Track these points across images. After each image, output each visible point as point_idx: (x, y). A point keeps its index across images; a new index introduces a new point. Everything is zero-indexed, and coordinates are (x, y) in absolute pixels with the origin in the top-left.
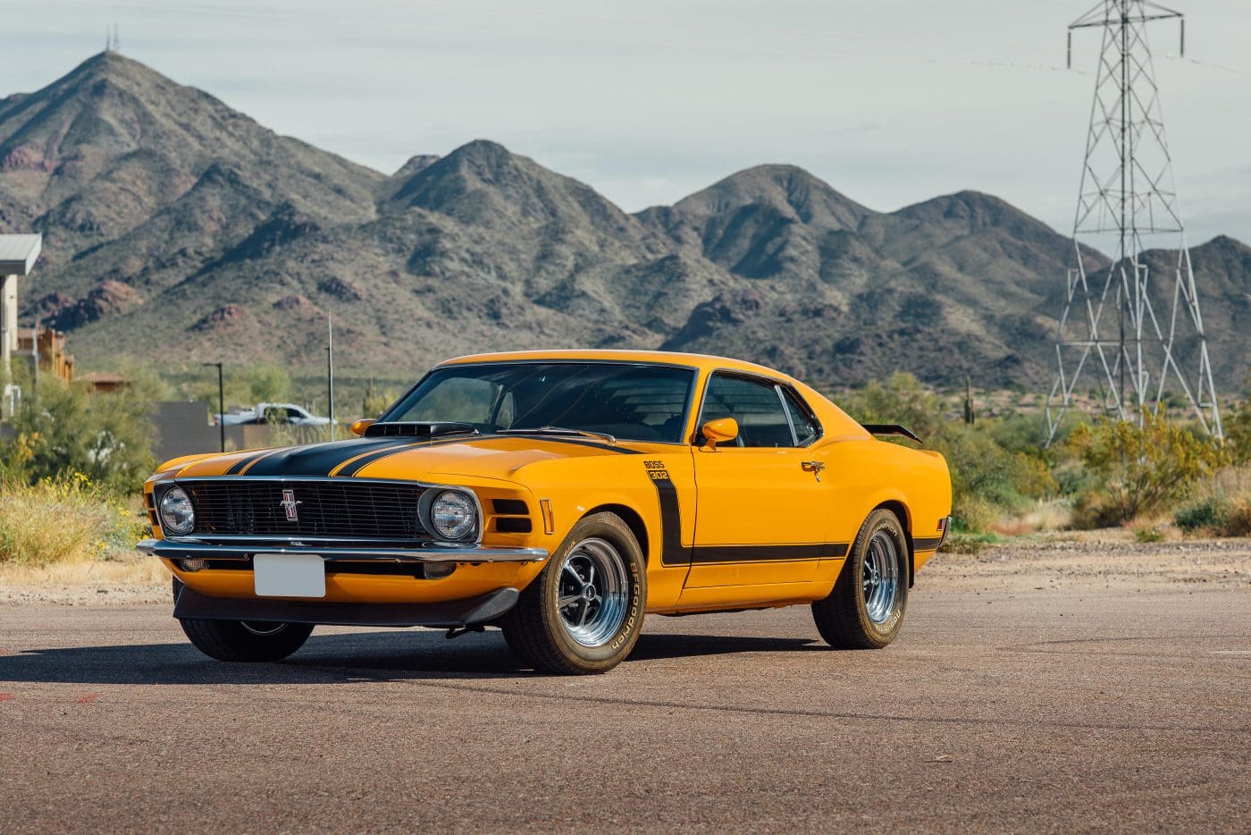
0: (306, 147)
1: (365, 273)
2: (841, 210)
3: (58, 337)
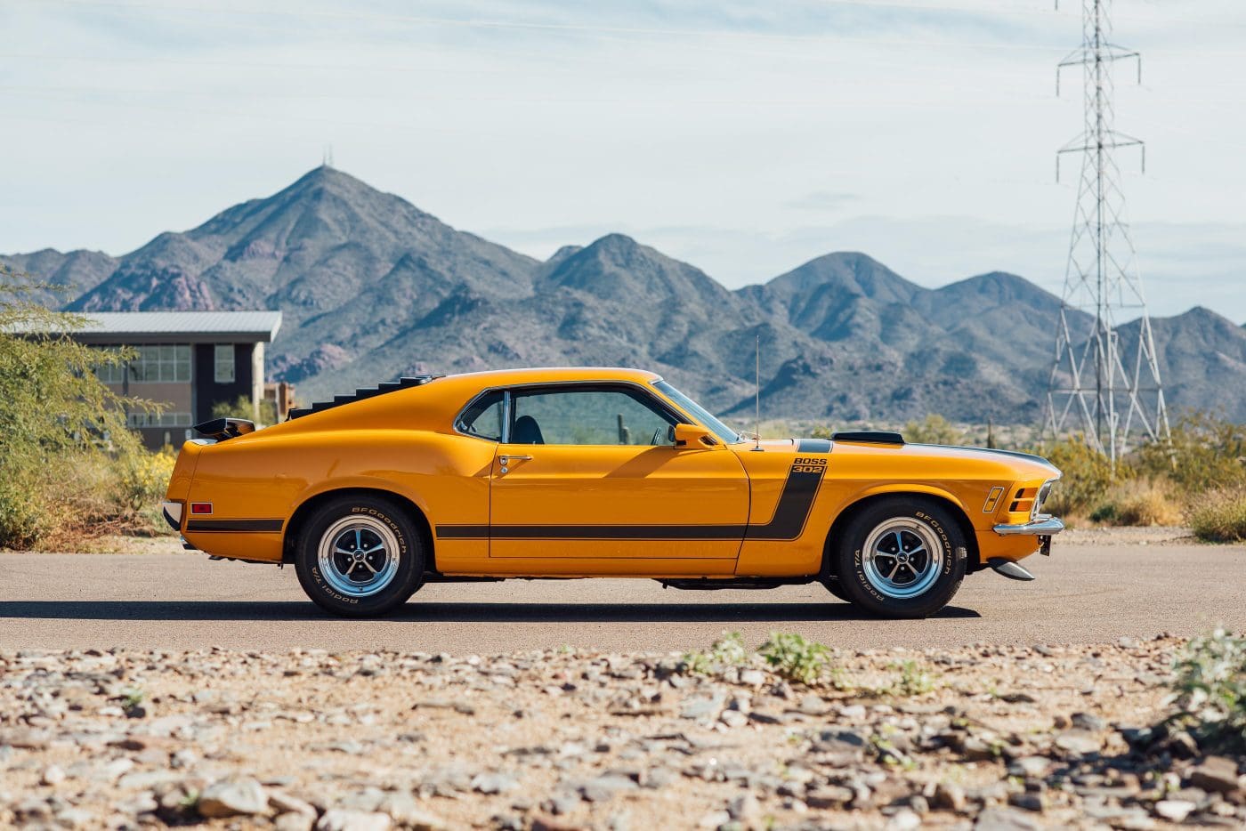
0: (478, 240)
1: (525, 337)
2: (897, 287)
3: (290, 388)
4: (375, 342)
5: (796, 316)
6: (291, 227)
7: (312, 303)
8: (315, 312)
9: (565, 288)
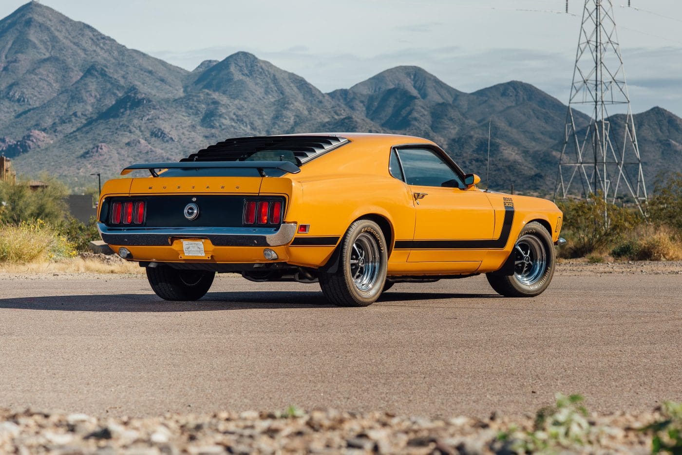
0: (144, 55)
1: (177, 126)
2: (443, 92)
3: (7, 161)
4: (69, 128)
5: (371, 112)
6: (9, 46)
7: (24, 101)
8: (26, 107)
9: (207, 91)
